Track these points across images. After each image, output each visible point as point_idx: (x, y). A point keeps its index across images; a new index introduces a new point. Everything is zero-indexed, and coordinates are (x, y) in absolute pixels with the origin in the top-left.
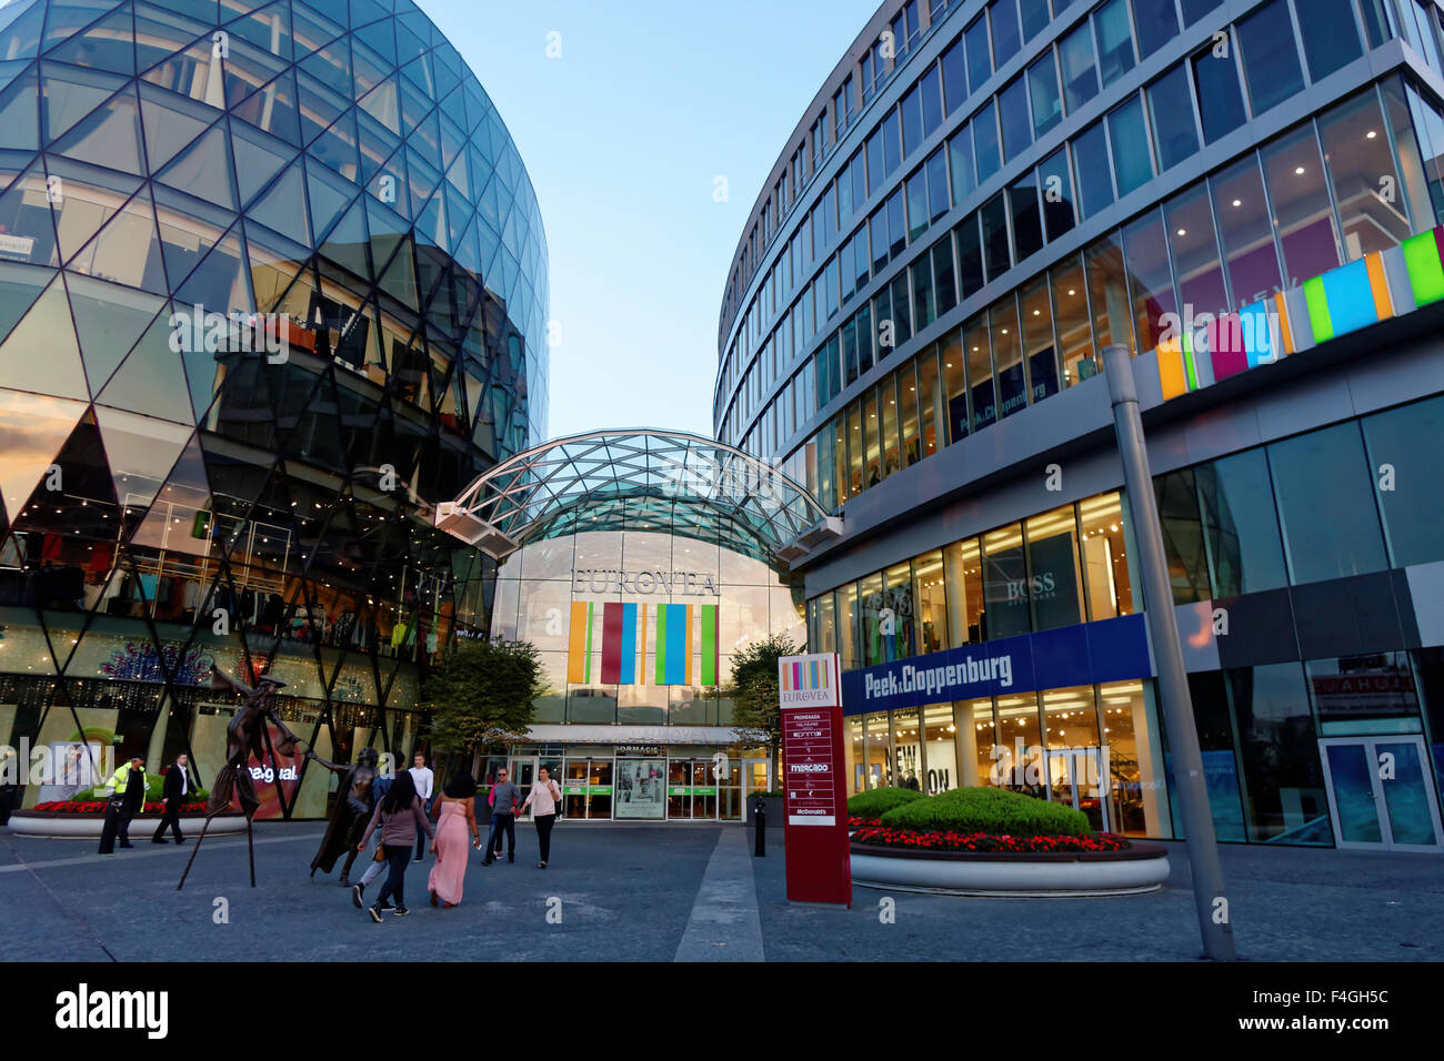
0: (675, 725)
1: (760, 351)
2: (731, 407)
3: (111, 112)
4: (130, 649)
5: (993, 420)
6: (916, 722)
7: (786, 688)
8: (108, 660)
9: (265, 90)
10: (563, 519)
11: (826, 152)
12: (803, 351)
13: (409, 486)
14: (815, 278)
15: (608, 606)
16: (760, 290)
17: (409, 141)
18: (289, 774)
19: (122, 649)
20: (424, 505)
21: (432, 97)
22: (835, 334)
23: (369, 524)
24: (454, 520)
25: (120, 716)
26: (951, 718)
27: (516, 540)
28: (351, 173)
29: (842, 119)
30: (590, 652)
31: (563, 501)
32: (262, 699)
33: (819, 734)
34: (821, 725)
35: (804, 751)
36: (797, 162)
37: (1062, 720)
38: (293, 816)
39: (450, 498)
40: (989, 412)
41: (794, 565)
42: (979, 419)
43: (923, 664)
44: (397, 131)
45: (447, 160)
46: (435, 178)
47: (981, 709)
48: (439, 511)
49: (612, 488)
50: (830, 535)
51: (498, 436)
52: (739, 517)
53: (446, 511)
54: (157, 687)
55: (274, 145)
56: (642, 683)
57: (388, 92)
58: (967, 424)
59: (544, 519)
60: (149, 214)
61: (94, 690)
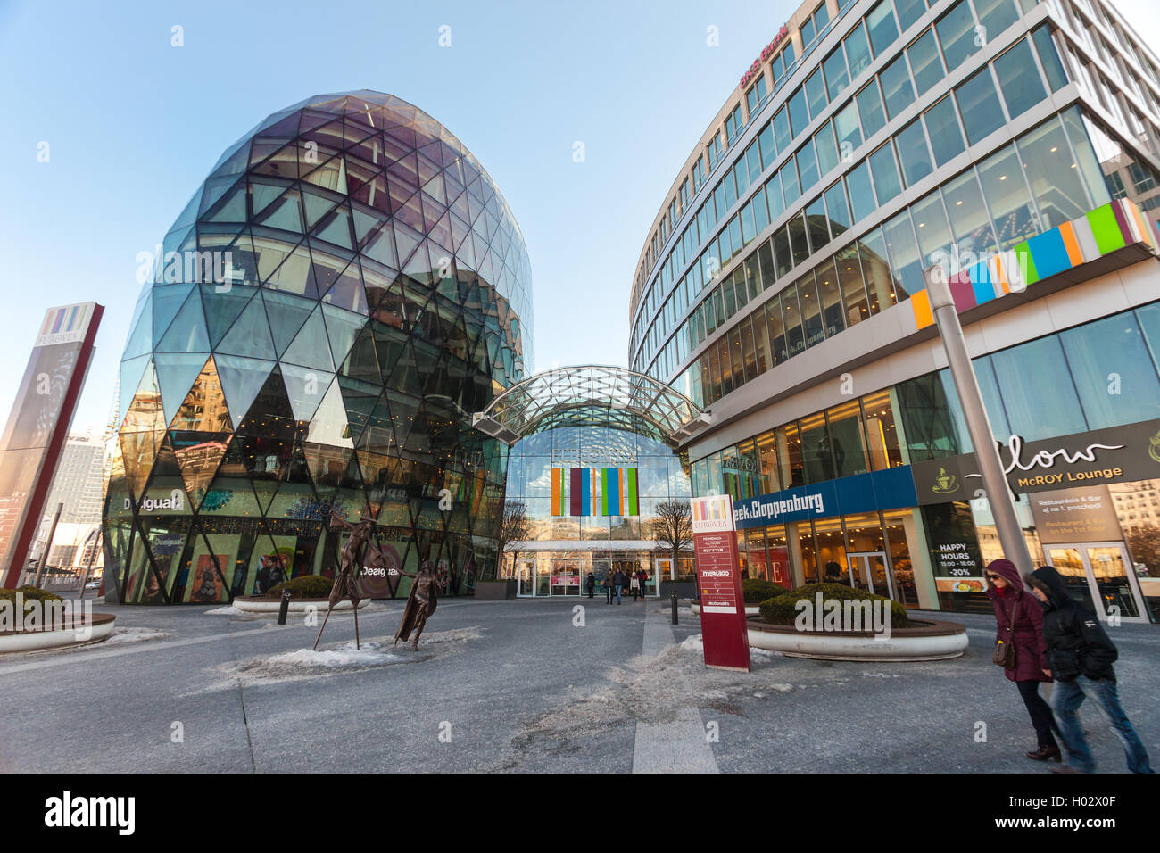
0: (615, 539)
1: (655, 319)
2: (639, 353)
3: (286, 200)
4: (302, 500)
5: (803, 350)
6: (762, 535)
7: (697, 519)
8: (290, 508)
9: (370, 183)
10: (545, 421)
11: (689, 201)
12: (681, 318)
13: (457, 403)
14: (686, 273)
15: (572, 470)
16: (653, 283)
17: (451, 208)
18: (394, 572)
19: (298, 502)
20: (467, 415)
21: (462, 183)
22: (700, 305)
23: (437, 427)
24: (482, 423)
25: (298, 539)
26: (784, 533)
27: (518, 434)
28: (420, 229)
29: (698, 183)
30: (564, 497)
31: (544, 410)
32: (362, 532)
33: (721, 550)
34: (722, 544)
35: (712, 562)
36: (672, 209)
37: (856, 533)
38: (397, 596)
39: (480, 410)
40: (800, 345)
41: (681, 443)
42: (793, 350)
43: (764, 501)
44: (444, 203)
45: (472, 220)
46: (467, 229)
47: (804, 527)
48: (474, 418)
49: (572, 401)
50: (703, 423)
51: (507, 375)
52: (647, 416)
53: (477, 418)
54: (317, 523)
55: (376, 213)
56: (595, 515)
57: (438, 182)
58: (785, 353)
59: (535, 421)
60: (307, 255)
61: (283, 525)
